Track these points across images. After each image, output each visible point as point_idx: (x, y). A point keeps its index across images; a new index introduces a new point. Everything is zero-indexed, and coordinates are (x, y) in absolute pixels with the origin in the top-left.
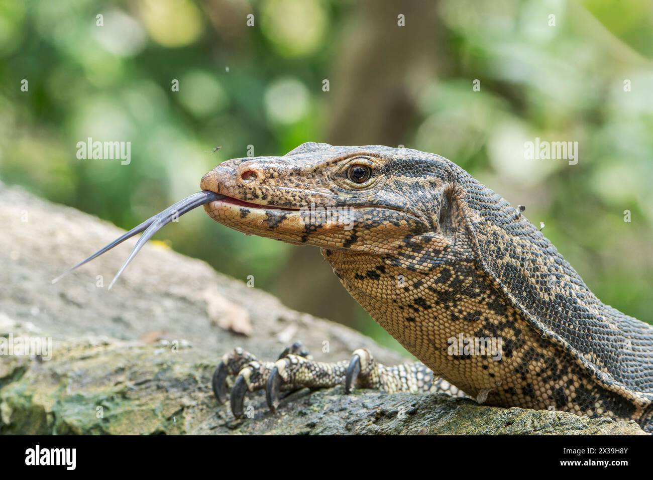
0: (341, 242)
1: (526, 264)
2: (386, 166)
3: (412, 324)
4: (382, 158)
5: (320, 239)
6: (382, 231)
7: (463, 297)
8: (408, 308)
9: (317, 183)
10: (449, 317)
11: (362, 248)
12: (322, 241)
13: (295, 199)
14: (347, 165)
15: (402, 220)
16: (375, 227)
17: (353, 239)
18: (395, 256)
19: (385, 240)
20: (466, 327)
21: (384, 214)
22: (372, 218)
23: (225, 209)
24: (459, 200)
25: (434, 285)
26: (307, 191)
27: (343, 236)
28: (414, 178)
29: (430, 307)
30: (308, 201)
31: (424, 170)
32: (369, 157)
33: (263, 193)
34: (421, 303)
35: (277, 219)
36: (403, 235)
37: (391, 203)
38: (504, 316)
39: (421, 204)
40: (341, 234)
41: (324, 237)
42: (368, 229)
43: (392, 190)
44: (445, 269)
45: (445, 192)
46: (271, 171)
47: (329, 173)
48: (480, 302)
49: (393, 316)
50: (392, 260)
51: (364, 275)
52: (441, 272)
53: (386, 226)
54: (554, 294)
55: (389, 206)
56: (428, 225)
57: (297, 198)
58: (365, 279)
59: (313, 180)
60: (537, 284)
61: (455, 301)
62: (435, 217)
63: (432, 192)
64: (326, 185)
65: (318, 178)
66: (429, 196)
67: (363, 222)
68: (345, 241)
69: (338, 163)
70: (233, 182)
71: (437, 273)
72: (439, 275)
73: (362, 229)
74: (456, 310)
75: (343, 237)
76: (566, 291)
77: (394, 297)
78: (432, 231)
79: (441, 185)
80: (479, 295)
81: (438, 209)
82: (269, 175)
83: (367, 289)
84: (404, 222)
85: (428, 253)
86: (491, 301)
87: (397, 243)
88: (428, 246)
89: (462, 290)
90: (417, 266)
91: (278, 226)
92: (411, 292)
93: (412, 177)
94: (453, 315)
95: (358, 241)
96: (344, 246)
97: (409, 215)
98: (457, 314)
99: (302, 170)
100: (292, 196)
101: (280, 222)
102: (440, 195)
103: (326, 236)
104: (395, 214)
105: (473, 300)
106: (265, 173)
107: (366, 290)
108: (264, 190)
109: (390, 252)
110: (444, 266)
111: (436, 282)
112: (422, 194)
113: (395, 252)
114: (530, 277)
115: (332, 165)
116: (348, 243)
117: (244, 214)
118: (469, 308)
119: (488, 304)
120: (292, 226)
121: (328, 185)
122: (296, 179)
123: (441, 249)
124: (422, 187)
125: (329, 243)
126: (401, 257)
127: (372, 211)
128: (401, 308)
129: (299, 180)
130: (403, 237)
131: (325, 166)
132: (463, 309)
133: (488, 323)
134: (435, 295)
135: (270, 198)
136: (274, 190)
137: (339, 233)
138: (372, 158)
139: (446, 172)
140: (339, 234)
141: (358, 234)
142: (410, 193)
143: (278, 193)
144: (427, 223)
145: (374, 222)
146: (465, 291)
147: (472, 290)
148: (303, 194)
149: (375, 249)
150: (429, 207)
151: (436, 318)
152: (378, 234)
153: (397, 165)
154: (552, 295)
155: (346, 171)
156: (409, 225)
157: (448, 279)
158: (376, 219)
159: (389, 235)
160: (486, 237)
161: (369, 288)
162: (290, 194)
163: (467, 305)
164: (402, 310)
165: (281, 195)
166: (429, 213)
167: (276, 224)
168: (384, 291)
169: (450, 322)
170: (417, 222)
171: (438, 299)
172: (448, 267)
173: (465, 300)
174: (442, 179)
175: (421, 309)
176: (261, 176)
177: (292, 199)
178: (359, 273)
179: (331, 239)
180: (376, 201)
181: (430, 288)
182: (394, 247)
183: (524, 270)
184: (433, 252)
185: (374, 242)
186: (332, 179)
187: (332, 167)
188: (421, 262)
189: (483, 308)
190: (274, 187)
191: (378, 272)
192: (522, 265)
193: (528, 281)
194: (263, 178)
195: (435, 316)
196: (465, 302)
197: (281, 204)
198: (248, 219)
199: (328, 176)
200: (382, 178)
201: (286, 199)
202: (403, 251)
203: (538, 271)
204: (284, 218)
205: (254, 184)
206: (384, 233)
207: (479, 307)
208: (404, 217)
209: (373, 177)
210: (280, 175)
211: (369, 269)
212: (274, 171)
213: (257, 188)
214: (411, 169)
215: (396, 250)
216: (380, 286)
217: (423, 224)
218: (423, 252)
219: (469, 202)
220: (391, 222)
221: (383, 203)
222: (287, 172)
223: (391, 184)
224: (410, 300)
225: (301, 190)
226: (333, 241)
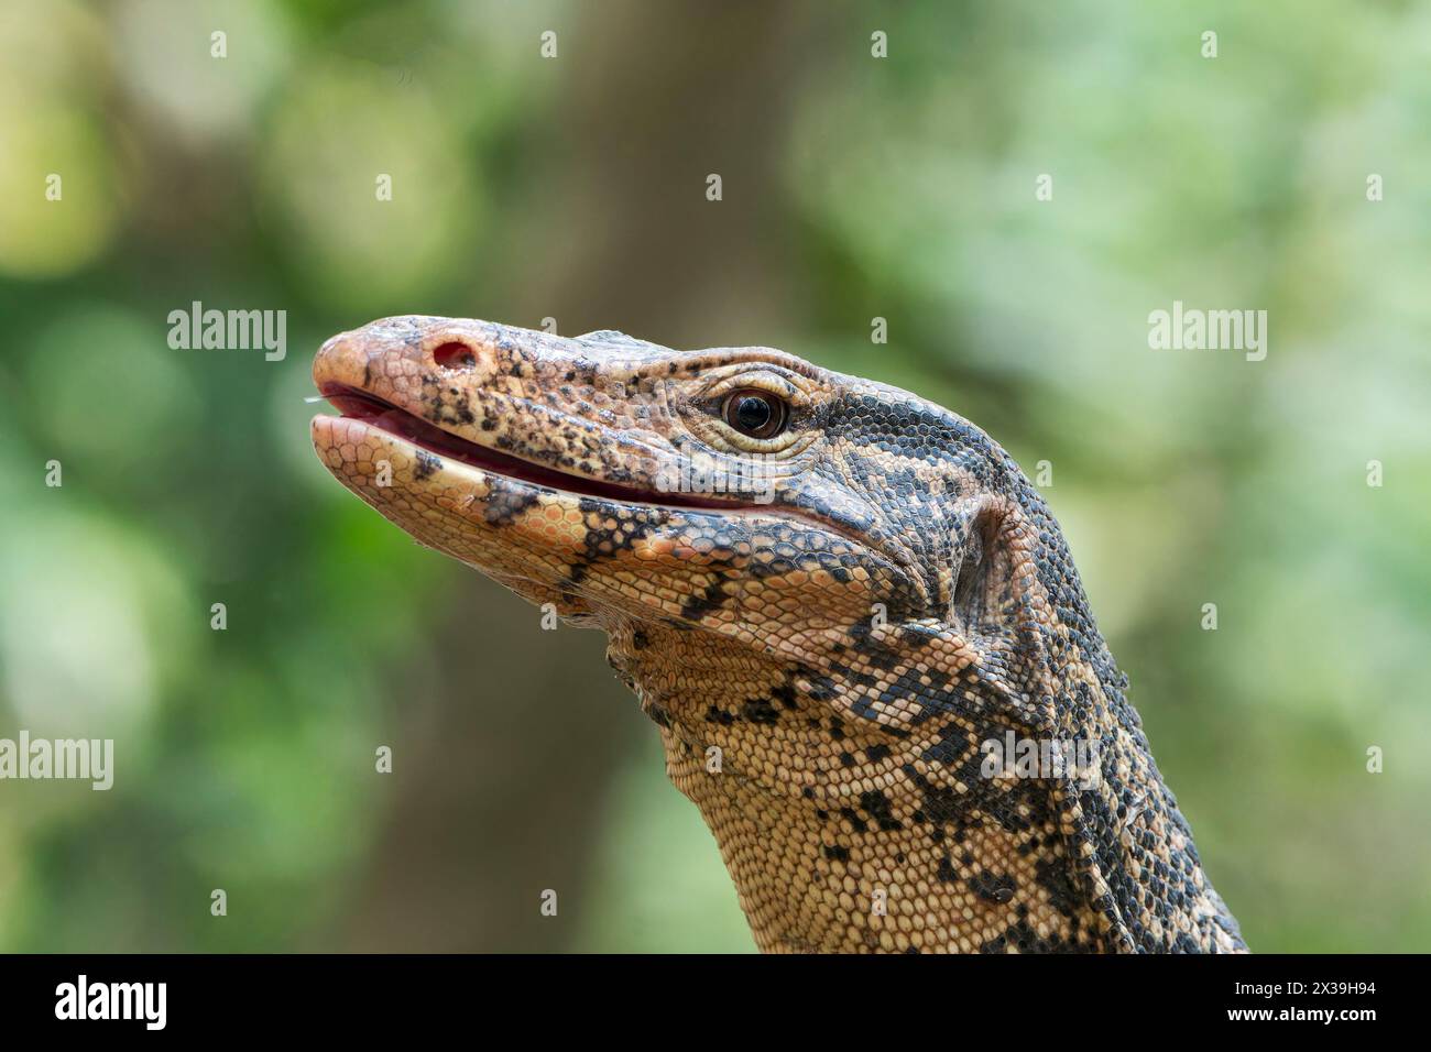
0: (676, 601)
1: (1132, 813)
2: (831, 406)
3: (837, 867)
4: (822, 382)
5: (622, 582)
6: (795, 592)
7: (986, 820)
8: (839, 817)
9: (639, 415)
10: (935, 866)
11: (732, 630)
12: (624, 589)
13: (571, 446)
14: (725, 385)
15: (855, 566)
16: (778, 573)
17: (714, 600)
18: (821, 671)
19: (799, 618)
20: (968, 914)
21: (808, 543)
22: (776, 547)
23: (376, 444)
24: (1016, 552)
25: (920, 765)
26: (606, 431)
27: (685, 584)
28: (903, 457)
29: (898, 826)
30: (607, 459)
31: (932, 443)
32: (789, 372)
33: (486, 409)
34: (878, 810)
35: (512, 500)
36: (851, 613)
37: (833, 508)
38: (1068, 920)
39: (912, 532)
40: (681, 578)
41: (633, 579)
42: (759, 577)
43: (839, 479)
44: (952, 725)
45: (982, 513)
46: (517, 357)
47: (673, 395)
48: (1024, 850)
49: (789, 840)
50: (813, 682)
51: (734, 711)
52: (941, 732)
53: (810, 579)
54: (1176, 930)
55: (824, 516)
56: (925, 592)
57: (578, 443)
58: (736, 723)
59: (628, 406)
60: (1141, 882)
61: (962, 825)
62: (947, 577)
63: (947, 505)
64: (661, 427)
65: (642, 402)
66: (938, 515)
67: (748, 555)
68: (690, 600)
69: (702, 372)
70: (410, 366)
71: (932, 734)
72: (936, 739)
73: (741, 575)
74: (957, 850)
75: (683, 587)
76: (1203, 934)
77: (810, 777)
78: (932, 617)
79: (972, 494)
80: (1025, 828)
81: (959, 555)
82: (510, 366)
83: (741, 748)
84: (860, 573)
85: (913, 674)
86: (1050, 858)
87: (833, 635)
88: (917, 656)
89: (989, 799)
90: (877, 706)
91: (512, 523)
92: (857, 770)
93: (897, 454)
94: (945, 863)
95: (723, 608)
96: (683, 615)
97: (877, 557)
98: (955, 863)
99: (601, 370)
100: (566, 437)
101: (520, 511)
102: (969, 518)
103: (639, 578)
104: (841, 544)
105: (1009, 836)
106: (499, 357)
107: (736, 753)
108: (491, 405)
109: (809, 656)
110: (952, 717)
111: (928, 756)
112: (919, 504)
113: (822, 660)
114: (1133, 855)
115: (684, 374)
116: (696, 608)
117: (424, 471)
118: (991, 856)
119: (1040, 864)
120: (550, 530)
121: (667, 426)
122: (581, 393)
123: (950, 672)
124: (923, 487)
125: (645, 598)
126: (837, 676)
127: (777, 528)
128: (822, 815)
129: (590, 397)
130: (852, 621)
131: (665, 374)
132: (977, 853)
133: (1023, 925)
134: (918, 793)
135: (503, 428)
136: (517, 409)
137: (674, 573)
138: (798, 377)
139: (990, 464)
140: (674, 578)
141: (729, 587)
142: (888, 496)
143: (528, 419)
144: (922, 586)
145: (780, 560)
146: (995, 803)
147: (1014, 805)
148: (596, 435)
149: (768, 640)
150: (936, 543)
151: (901, 860)
152: (783, 597)
153: (863, 412)
154: (1171, 930)
155: (722, 399)
156: (875, 583)
157: (958, 754)
158: (787, 552)
159: (813, 607)
160: (1060, 684)
161: (745, 746)
162: (560, 430)
163: (988, 844)
164: (821, 822)
165: (536, 426)
166: (932, 562)
167: (508, 516)
168: (785, 758)
169: (931, 879)
170: (897, 580)
171: (924, 805)
172: (961, 721)
173: (988, 830)
174: (979, 477)
175: (873, 825)
176: (487, 363)
177: (564, 442)
178: (722, 707)
179: (651, 588)
180: (792, 496)
181: (908, 769)
182: (821, 645)
183: (1122, 827)
184: (928, 674)
185: (769, 619)
186: (681, 413)
187: (683, 379)
188: (888, 698)
189: (1024, 872)
190: (518, 402)
191: (776, 704)
192: (1122, 813)
193: (1124, 863)
194: (494, 369)
195: (901, 853)
196: (986, 836)
197: (531, 452)
198: (434, 485)
199: (669, 403)
200: (814, 438)
201: (548, 440)
202: (844, 662)
203: (1151, 849)
204: (532, 502)
205: (466, 381)
206: (801, 597)
207: (1015, 863)
208: (864, 560)
209: (793, 431)
210: (538, 371)
211: (750, 696)
212: (525, 357)
213: (473, 394)
214: (897, 433)
215: (826, 656)
216: (775, 743)
217: (911, 587)
218: (901, 670)
219: (1042, 566)
220: (825, 567)
221: (811, 503)
222: (558, 370)
223: (839, 461)
224: (852, 793)
225: (590, 424)
226: (654, 595)
